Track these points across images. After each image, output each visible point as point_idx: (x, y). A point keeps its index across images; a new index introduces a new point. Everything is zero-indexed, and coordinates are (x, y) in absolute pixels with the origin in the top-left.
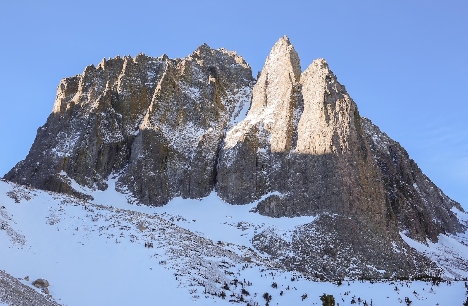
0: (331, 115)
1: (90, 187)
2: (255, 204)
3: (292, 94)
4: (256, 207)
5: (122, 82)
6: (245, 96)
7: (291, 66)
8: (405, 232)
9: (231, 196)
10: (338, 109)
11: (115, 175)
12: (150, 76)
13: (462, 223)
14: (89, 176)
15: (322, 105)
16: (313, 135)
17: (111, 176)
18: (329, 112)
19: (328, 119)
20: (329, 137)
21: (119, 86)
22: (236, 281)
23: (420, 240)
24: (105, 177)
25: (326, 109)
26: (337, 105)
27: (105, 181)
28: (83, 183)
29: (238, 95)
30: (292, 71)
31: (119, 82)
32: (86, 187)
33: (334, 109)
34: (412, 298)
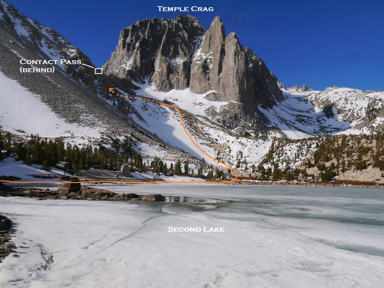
0: (237, 60)
1: (139, 83)
2: (205, 95)
3: (221, 47)
4: (205, 96)
5: (148, 33)
6: (200, 41)
7: (221, 33)
8: (260, 105)
9: (195, 90)
10: (239, 58)
11: (147, 77)
12: (159, 29)
13: (284, 96)
14: (138, 78)
15: (233, 56)
16: (229, 68)
17: (146, 78)
18: (236, 59)
19: (235, 62)
20: (236, 70)
21: (146, 35)
22: (206, 133)
23: (265, 108)
24: (144, 78)
25: (235, 58)
26: (239, 56)
27: (144, 80)
28: (136, 81)
29: (197, 40)
30: (221, 35)
31: (146, 33)
32: (137, 83)
33: (238, 58)
34: (258, 145)
